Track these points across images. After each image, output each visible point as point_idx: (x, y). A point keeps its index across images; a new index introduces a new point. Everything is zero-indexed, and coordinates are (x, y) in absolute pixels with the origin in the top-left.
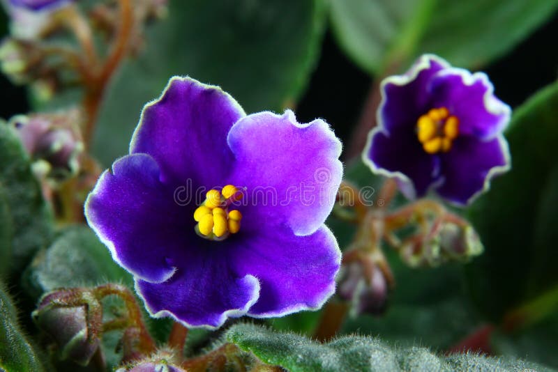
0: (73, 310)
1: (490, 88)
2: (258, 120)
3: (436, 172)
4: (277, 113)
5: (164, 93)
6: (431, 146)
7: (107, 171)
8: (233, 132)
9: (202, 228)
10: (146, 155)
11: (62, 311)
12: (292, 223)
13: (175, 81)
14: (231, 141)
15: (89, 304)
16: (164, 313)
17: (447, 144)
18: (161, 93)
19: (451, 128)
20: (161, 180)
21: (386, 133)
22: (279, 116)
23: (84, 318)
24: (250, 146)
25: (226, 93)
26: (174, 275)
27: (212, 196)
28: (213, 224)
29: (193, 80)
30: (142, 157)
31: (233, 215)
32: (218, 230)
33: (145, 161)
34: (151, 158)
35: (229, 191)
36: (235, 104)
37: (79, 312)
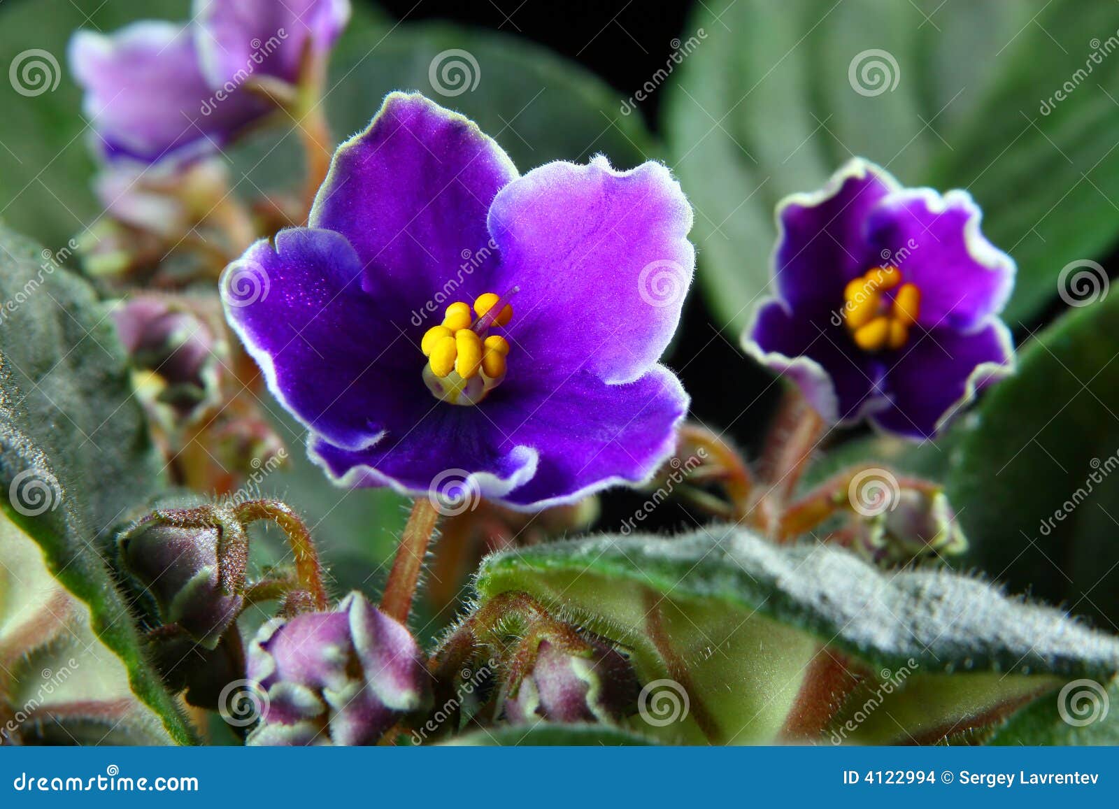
0: (193, 531)
1: (975, 215)
2: (543, 182)
3: (877, 386)
4: (578, 162)
5: (374, 121)
6: (868, 335)
7: (266, 241)
8: (498, 208)
9: (435, 365)
10: (337, 235)
11: (173, 531)
12: (600, 368)
13: (394, 100)
14: (492, 227)
15: (224, 526)
16: (360, 474)
17: (897, 330)
18: (370, 123)
19: (906, 301)
20: (363, 287)
21: (786, 307)
22: (581, 168)
23: (213, 548)
24: (527, 233)
25: (487, 137)
26: (382, 442)
27: (455, 313)
28: (455, 354)
29: (427, 100)
30: (331, 238)
31: (494, 342)
32: (463, 365)
33: (336, 246)
34: (348, 243)
35: (485, 303)
36: (501, 158)
37: (206, 539)
